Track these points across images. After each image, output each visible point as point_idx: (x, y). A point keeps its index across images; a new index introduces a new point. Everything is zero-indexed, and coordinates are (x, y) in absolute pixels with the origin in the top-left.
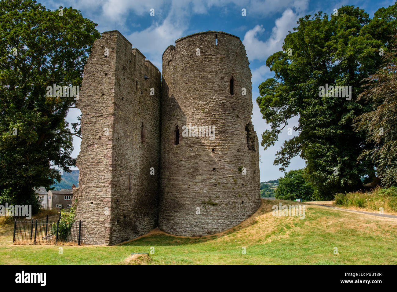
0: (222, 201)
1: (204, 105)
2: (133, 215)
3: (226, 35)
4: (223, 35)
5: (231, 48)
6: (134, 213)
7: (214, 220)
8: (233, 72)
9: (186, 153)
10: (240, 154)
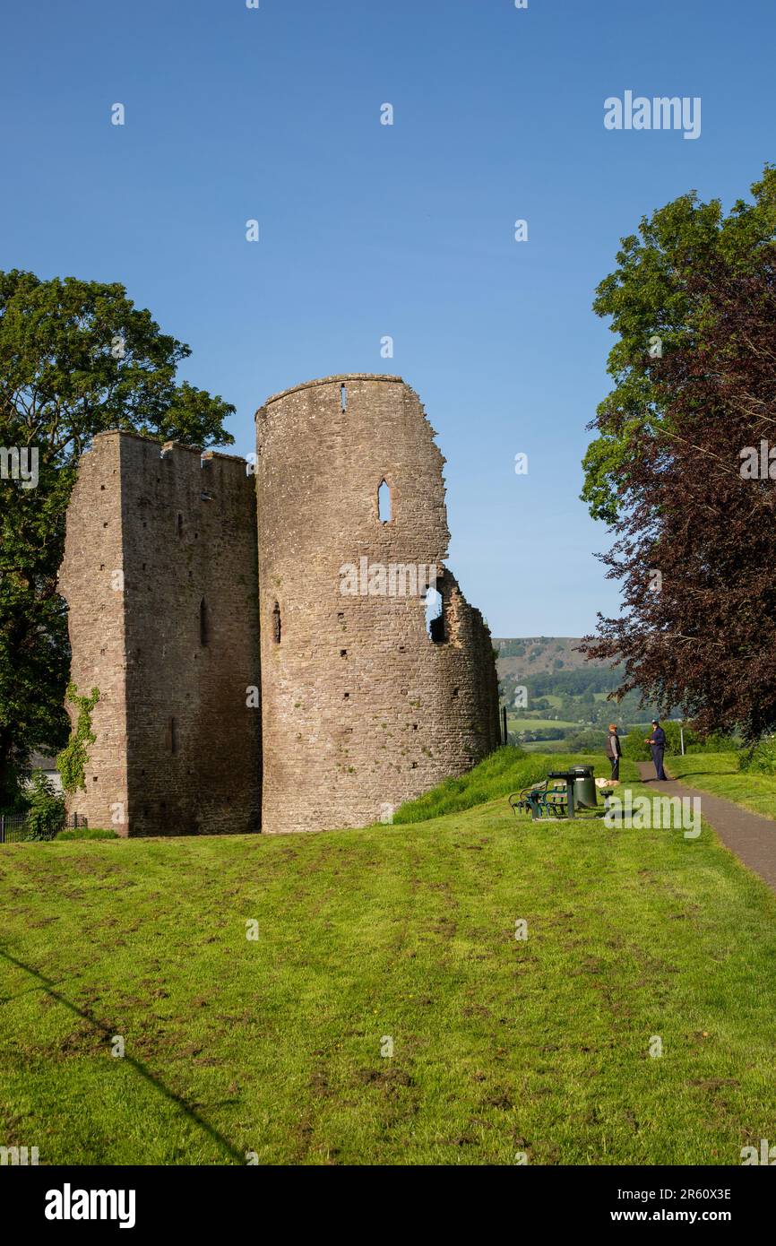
0: (364, 765)
1: (323, 553)
2: (184, 800)
3: (365, 383)
4: (358, 382)
5: (380, 411)
6: (188, 797)
7: (347, 805)
8: (384, 469)
9: (292, 662)
10: (408, 656)
